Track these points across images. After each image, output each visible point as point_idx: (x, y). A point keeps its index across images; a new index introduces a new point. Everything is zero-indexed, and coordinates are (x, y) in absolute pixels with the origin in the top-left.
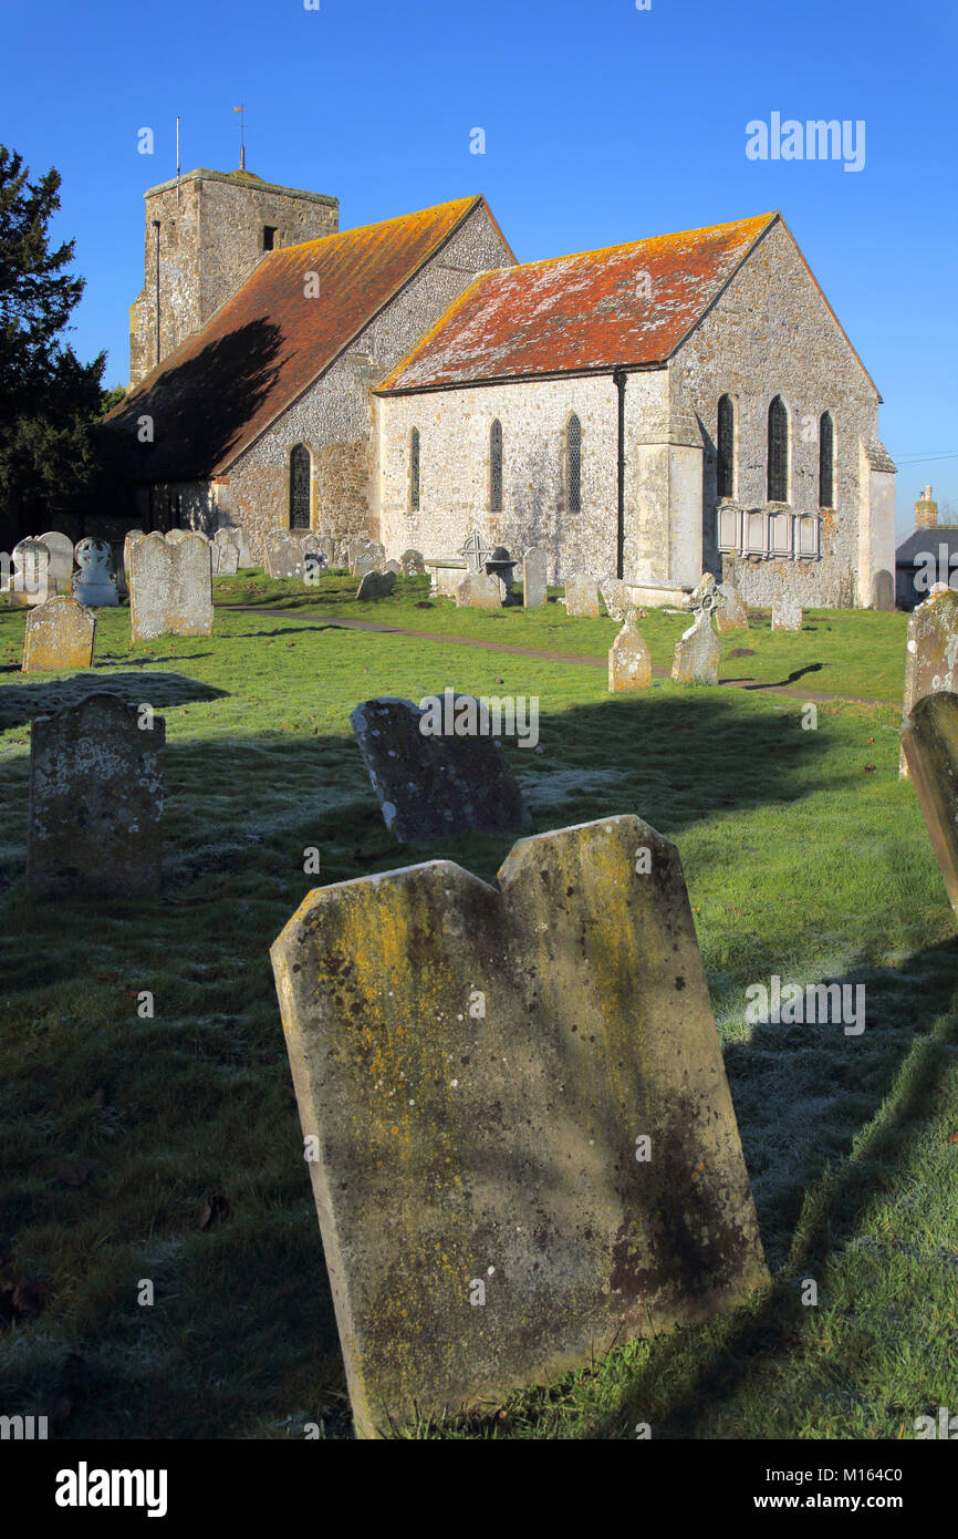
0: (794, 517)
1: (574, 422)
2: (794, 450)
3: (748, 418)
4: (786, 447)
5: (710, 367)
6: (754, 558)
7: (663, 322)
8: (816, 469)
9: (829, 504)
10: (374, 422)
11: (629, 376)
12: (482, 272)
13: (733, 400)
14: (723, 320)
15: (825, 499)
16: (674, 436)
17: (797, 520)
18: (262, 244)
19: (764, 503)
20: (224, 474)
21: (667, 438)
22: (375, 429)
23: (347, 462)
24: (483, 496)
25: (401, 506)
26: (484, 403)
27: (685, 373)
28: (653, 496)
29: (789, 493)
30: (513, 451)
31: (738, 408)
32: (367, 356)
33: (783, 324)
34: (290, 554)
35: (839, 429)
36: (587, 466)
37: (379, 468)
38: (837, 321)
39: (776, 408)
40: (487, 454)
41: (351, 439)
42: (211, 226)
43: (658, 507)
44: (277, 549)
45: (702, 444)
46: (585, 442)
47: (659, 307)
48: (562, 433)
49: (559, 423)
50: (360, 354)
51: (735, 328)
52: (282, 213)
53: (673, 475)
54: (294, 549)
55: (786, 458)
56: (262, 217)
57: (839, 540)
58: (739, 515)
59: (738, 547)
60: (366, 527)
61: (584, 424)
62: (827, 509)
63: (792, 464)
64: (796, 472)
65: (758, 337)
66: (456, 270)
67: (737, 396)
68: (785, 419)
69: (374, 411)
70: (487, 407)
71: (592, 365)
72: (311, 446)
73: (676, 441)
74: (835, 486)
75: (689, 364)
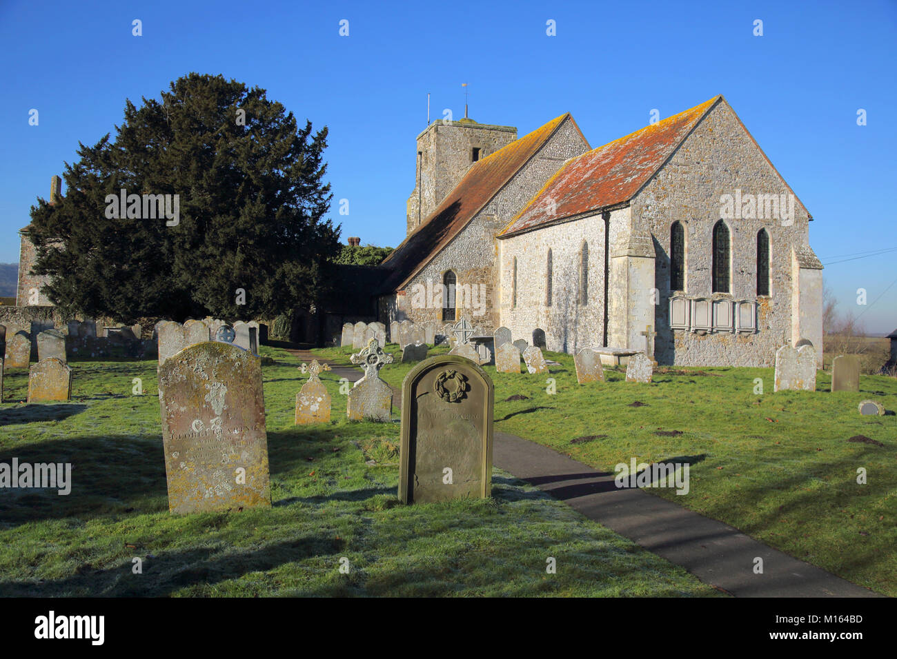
0: (734, 303)
1: (586, 245)
2: (734, 257)
3: (696, 236)
4: (728, 254)
5: (665, 203)
6: (702, 332)
7: (636, 176)
8: (754, 269)
9: (766, 293)
10: (497, 255)
11: (611, 213)
12: (569, 159)
13: (684, 224)
14: (676, 171)
15: (762, 289)
16: (632, 250)
17: (737, 305)
18: (471, 158)
19: (709, 294)
20: (403, 289)
21: (626, 252)
22: (497, 259)
23: (479, 279)
24: (543, 297)
25: (509, 305)
26: (545, 239)
27: (644, 208)
28: (619, 291)
29: (731, 286)
30: (557, 267)
31: (687, 230)
32: (494, 215)
33: (726, 171)
34: (413, 335)
35: (773, 240)
36: (591, 274)
37: (499, 282)
38: (772, 165)
39: (720, 230)
40: (546, 271)
41: (482, 266)
42: (443, 151)
43: (622, 299)
44: (406, 332)
45: (655, 255)
46: (590, 259)
47: (638, 167)
48: (580, 254)
49: (578, 249)
50: (489, 215)
51: (685, 176)
52: (483, 140)
53: (630, 278)
54: (416, 332)
55: (728, 262)
56: (471, 143)
57: (775, 319)
58: (687, 303)
59: (687, 324)
60: (491, 318)
61: (590, 247)
62: (763, 297)
63: (733, 266)
64: (736, 271)
65: (703, 181)
66: (551, 159)
67: (687, 222)
68: (728, 235)
69: (497, 248)
70: (546, 241)
71: (592, 208)
72: (456, 270)
73: (633, 254)
74: (771, 281)
75: (648, 202)
